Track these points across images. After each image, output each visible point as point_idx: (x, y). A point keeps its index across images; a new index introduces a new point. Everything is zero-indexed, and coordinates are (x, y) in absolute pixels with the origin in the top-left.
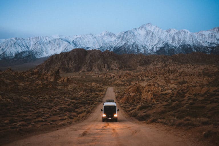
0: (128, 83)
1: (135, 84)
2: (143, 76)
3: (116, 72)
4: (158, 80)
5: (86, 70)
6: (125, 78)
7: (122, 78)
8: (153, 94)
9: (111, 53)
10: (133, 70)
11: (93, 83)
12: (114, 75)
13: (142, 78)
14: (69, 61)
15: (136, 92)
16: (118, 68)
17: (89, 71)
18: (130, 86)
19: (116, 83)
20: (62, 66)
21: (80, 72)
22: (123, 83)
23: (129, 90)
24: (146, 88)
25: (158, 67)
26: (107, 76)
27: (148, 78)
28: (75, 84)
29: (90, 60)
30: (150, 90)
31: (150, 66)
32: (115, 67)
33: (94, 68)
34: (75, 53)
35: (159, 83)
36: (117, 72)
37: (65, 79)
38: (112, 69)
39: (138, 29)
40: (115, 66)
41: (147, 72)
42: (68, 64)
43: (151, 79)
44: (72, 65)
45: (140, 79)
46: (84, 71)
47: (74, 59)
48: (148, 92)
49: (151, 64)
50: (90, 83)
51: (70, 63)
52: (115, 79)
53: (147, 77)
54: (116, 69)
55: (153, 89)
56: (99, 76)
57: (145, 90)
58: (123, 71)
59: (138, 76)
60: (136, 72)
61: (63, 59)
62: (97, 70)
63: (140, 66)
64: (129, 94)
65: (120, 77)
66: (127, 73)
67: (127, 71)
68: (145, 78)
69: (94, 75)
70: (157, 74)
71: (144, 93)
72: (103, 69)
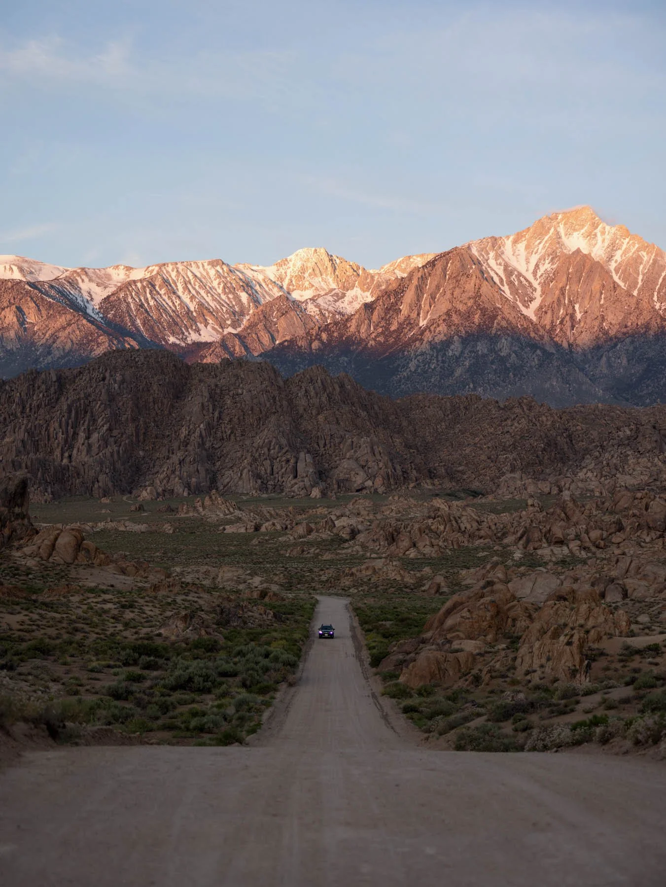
0: (439, 579)
1: (482, 583)
2: (537, 535)
3: (367, 503)
4: (623, 565)
5: (179, 489)
6: (420, 545)
7: (405, 543)
8: (581, 647)
9: (342, 386)
10: (475, 494)
11: (226, 569)
12: (353, 521)
13: (531, 547)
14: (75, 426)
15: (490, 637)
16: (379, 481)
17: (197, 491)
18: (455, 598)
19: (369, 572)
20: (31, 455)
21: (144, 494)
22: (409, 580)
23: (449, 622)
24: (547, 612)
25: (629, 481)
26: (310, 531)
27: (565, 550)
28: (123, 571)
29: (209, 427)
30: (565, 625)
31: (581, 475)
32: (362, 473)
33: (228, 477)
34: (118, 378)
35: (630, 582)
36: (376, 509)
37: (61, 541)
38: (342, 484)
39: (509, 243)
40: (363, 467)
41: (558, 511)
42: (69, 444)
43: (584, 554)
44: (95, 449)
45: (518, 555)
46: (168, 492)
47: (108, 411)
48: (556, 635)
49: (589, 462)
50: (204, 568)
51: (82, 435)
52: (363, 546)
53: (561, 542)
54: (369, 483)
55: (582, 621)
56: (263, 529)
57: (537, 625)
58: (412, 501)
59: (505, 535)
60: (494, 511)
61: (42, 411)
62: (247, 486)
63: (517, 475)
64: (450, 642)
65: (392, 538)
66: (435, 514)
67: (438, 503)
68: (545, 552)
69: (230, 522)
70: (621, 528)
71: (533, 639)
72: (289, 480)
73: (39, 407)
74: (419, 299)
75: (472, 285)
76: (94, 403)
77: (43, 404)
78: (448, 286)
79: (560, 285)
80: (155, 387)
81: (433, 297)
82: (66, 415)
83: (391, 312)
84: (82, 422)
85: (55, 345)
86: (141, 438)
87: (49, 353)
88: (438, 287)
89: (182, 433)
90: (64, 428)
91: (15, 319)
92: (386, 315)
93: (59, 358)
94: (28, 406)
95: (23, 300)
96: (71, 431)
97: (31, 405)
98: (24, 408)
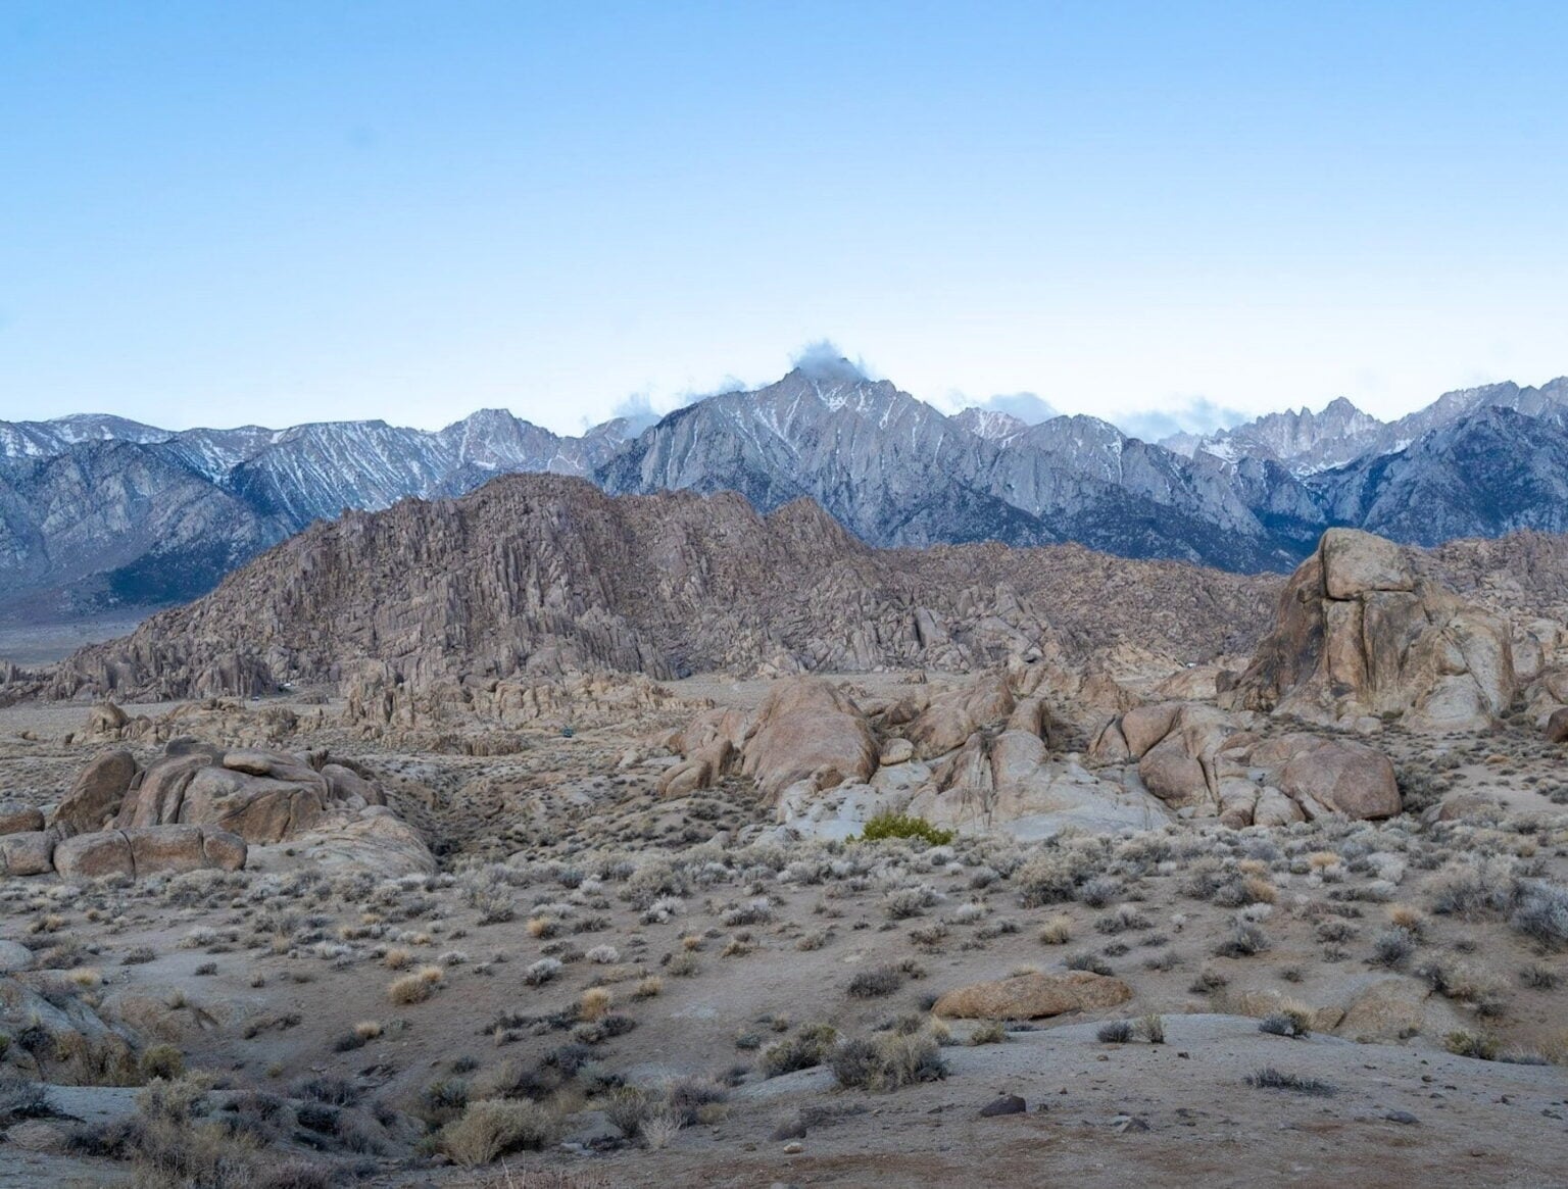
14: (518, 578)
34: (552, 508)
42: (515, 605)
51: (533, 592)
61: (448, 558)
73: (443, 551)
74: (663, 464)
75: (731, 445)
76: (536, 543)
77: (448, 546)
78: (698, 448)
79: (829, 449)
80: (601, 524)
81: (681, 462)
82: (502, 560)
83: (629, 481)
84: (525, 572)
85: (181, 524)
86: (612, 596)
87: (174, 534)
88: (686, 450)
89: (663, 590)
90: (504, 580)
91: (123, 491)
92: (622, 483)
93: (188, 541)
94: (424, 550)
95: (132, 466)
96: (515, 586)
97: (429, 549)
98: (417, 553)
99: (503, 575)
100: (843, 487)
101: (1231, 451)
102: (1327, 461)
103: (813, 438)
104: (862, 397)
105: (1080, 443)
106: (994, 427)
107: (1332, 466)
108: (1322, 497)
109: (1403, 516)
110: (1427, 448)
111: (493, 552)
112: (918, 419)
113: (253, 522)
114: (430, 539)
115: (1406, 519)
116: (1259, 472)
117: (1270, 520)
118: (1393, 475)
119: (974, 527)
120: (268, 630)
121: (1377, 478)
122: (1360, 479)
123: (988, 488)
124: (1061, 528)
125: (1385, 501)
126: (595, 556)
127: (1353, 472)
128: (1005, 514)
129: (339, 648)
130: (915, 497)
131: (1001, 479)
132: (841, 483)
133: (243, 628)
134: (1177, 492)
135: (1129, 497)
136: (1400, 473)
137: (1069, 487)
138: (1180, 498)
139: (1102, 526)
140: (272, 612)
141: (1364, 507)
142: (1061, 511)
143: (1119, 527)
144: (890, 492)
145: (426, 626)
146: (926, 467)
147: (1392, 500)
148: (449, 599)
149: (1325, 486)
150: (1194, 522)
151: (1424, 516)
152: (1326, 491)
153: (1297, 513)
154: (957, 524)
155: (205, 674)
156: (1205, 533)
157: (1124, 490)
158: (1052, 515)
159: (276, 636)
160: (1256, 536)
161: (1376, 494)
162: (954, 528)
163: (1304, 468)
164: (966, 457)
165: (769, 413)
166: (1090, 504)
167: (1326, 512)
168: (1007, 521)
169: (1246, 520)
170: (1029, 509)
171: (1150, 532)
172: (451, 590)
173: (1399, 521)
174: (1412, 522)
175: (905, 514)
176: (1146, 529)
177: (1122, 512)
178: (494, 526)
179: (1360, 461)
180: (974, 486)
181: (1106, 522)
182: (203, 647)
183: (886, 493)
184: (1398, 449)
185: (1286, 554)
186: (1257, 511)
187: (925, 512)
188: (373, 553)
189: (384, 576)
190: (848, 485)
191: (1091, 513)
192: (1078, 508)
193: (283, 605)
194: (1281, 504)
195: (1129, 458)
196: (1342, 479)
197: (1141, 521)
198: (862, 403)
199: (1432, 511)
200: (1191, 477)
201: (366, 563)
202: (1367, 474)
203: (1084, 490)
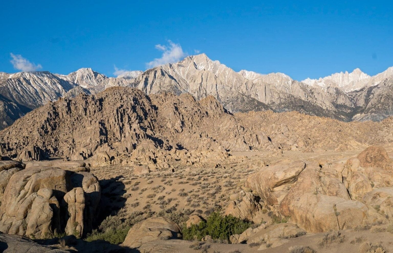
73: (95, 112)
74: (146, 87)
76: (127, 109)
77: (97, 110)
78: (157, 81)
81: (151, 86)
82: (116, 115)
84: (124, 119)
88: (153, 82)
96: (121, 124)
97: (90, 111)
99: (117, 120)
100: (204, 95)
101: (325, 85)
102: (354, 88)
103: (194, 79)
104: (210, 66)
105: (278, 82)
106: (251, 76)
107: (355, 90)
108: (353, 99)
109: (379, 105)
110: (385, 84)
111: (113, 112)
112: (227, 73)
113: (3, 105)
114: (90, 108)
115: (380, 106)
116: (333, 91)
117: (337, 106)
118: (375, 93)
119: (247, 108)
120: (37, 138)
121: (370, 93)
122: (364, 93)
123: (250, 95)
124: (274, 108)
125: (373, 101)
126: (146, 114)
127: (362, 92)
128: (256, 104)
129: (61, 144)
130: (228, 98)
131: (254, 93)
132: (203, 93)
133: (27, 137)
134: (309, 97)
135: (295, 98)
136: (377, 92)
137: (276, 96)
138: (310, 99)
139: (287, 108)
140: (37, 132)
141: (366, 102)
142: (274, 103)
143: (292, 108)
144: (219, 96)
145: (92, 137)
146: (231, 88)
147: (376, 101)
148: (100, 128)
149: (354, 96)
150: (315, 107)
151: (386, 105)
152: (354, 97)
153: (345, 104)
154: (241, 107)
155: (22, 153)
156: (319, 110)
157: (293, 96)
158: (271, 104)
159: (39, 141)
160: (334, 111)
161: (369, 98)
162: (241, 108)
163: (347, 90)
164: (243, 86)
165: (180, 70)
166: (283, 101)
167: (354, 104)
168: (257, 106)
169: (331, 106)
170: (264, 102)
171: (302, 109)
172: (100, 125)
173: (378, 107)
174: (382, 107)
175: (224, 103)
176: (300, 109)
177: (293, 104)
178: (111, 104)
179: (364, 88)
180: (246, 95)
181: (288, 106)
182: (14, 144)
183: (218, 97)
184: (376, 85)
185: (343, 117)
186: (333, 103)
187: (231, 103)
188: (71, 112)
189: (75, 120)
190: (206, 94)
191: (283, 104)
192: (279, 102)
193: (41, 130)
194: (340, 101)
195: (293, 86)
196: (358, 94)
197: (299, 106)
198: (209, 68)
199: (388, 104)
200: (313, 92)
201: (68, 116)
202: (366, 92)
203: (281, 96)
